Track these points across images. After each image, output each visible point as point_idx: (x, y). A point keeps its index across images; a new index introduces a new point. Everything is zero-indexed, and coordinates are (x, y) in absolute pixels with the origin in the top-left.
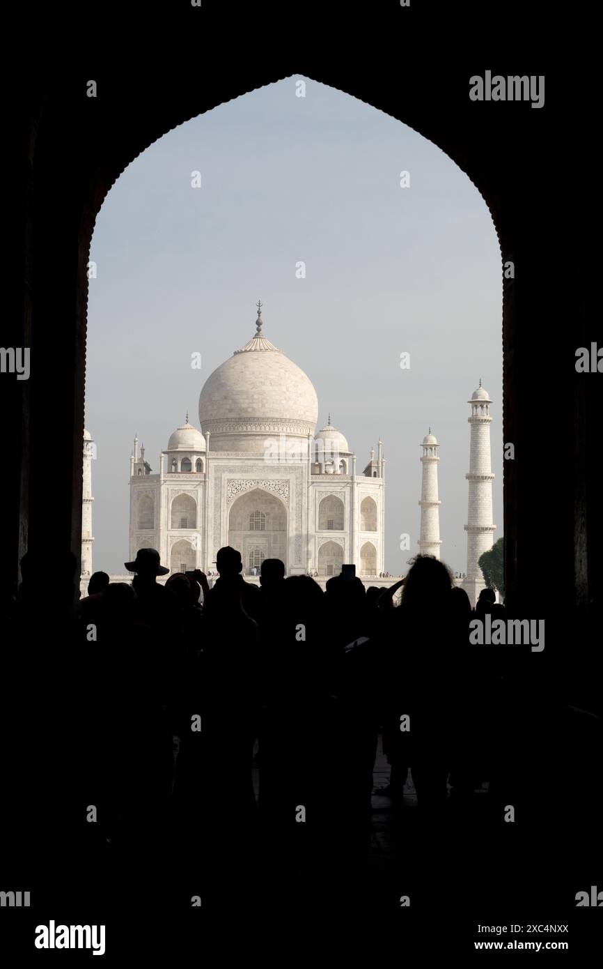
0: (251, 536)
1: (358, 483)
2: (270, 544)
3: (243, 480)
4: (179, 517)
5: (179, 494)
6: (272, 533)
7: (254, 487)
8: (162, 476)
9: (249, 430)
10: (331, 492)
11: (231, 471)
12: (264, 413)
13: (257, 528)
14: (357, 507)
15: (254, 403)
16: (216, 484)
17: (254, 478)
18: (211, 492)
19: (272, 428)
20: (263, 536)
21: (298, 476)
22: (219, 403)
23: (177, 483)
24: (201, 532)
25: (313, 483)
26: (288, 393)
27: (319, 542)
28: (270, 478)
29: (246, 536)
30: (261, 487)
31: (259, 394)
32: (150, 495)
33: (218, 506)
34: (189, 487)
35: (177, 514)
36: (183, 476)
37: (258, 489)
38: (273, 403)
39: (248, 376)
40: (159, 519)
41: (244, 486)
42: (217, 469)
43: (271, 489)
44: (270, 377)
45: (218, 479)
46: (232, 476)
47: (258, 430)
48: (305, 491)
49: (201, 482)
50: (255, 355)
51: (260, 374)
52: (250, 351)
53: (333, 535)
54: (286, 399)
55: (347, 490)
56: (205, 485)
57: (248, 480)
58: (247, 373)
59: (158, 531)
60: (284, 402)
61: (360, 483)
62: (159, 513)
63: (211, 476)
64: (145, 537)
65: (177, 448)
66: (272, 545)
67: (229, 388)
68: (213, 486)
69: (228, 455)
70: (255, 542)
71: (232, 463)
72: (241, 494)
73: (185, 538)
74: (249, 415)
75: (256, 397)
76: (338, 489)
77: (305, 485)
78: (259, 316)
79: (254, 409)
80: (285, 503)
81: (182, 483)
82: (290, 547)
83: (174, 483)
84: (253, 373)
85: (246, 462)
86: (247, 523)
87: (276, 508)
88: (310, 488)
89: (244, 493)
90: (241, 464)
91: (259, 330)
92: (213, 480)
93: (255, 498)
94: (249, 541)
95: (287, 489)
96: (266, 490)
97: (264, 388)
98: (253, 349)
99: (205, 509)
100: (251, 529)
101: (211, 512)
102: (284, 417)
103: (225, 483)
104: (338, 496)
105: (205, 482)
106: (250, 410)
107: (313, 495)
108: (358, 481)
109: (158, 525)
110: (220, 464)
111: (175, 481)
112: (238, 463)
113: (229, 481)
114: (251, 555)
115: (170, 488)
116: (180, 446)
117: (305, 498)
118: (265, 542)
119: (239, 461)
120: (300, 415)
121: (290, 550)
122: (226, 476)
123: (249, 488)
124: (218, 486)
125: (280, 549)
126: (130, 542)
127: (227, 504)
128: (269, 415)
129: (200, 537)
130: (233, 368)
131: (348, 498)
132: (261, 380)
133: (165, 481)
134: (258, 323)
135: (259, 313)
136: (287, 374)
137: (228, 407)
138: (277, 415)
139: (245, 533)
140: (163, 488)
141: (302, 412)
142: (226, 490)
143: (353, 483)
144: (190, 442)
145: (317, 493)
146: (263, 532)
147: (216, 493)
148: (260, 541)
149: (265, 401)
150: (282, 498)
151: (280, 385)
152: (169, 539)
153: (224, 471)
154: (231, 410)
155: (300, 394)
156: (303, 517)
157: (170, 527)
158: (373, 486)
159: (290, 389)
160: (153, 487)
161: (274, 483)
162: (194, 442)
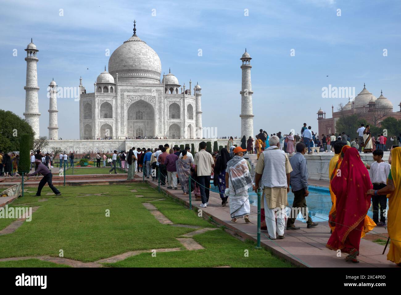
0: (137, 122)
1: (186, 98)
2: (145, 126)
3: (134, 96)
4: (104, 112)
5: (104, 102)
6: (146, 121)
7: (139, 99)
8: (96, 93)
9: (133, 75)
10: (174, 101)
11: (128, 92)
12: (140, 67)
13: (139, 119)
14: (186, 108)
15: (135, 63)
16: (121, 97)
17: (139, 95)
18: (119, 102)
19: (144, 74)
20: (142, 122)
21: (160, 94)
22: (119, 63)
23: (103, 97)
24: (115, 120)
25: (166, 97)
26: (150, 59)
27: (169, 124)
28: (146, 95)
29: (134, 122)
30: (143, 99)
31: (138, 59)
32: (90, 103)
33: (122, 108)
34: (108, 99)
35: (103, 112)
36: (106, 94)
37: (141, 100)
38: (144, 63)
39: (132, 51)
40: (94, 114)
41: (135, 98)
42: (122, 91)
43: (147, 100)
44: (143, 51)
45: (122, 95)
46: (129, 94)
47: (138, 75)
48: (162, 101)
49: (114, 96)
50: (135, 43)
51: (138, 50)
52: (132, 41)
53: (176, 121)
54: (149, 62)
55: (182, 101)
56: (116, 98)
57: (136, 96)
58: (132, 49)
59: (94, 120)
60: (149, 63)
61: (187, 98)
62: (94, 111)
63: (119, 94)
64: (88, 123)
65: (101, 82)
66: (146, 126)
67: (123, 56)
68: (120, 98)
69: (127, 84)
70: (139, 125)
71: (129, 88)
72: (133, 102)
73: (107, 123)
74: (133, 68)
75: (136, 60)
76: (178, 100)
77: (163, 98)
78: (135, 27)
79: (135, 65)
80: (154, 106)
81: (105, 97)
82: (156, 127)
83: (101, 97)
84: (135, 50)
85: (136, 87)
86: (134, 116)
87: (148, 109)
88: (165, 100)
89: (134, 102)
90: (133, 88)
91: (135, 33)
92: (120, 96)
93: (138, 104)
94: (135, 124)
95: (154, 100)
96: (145, 100)
97: (140, 56)
98: (133, 40)
99: (116, 109)
100: (137, 119)
101: (119, 111)
102: (149, 69)
103: (125, 97)
104: (178, 103)
105: (116, 96)
106: (134, 66)
107: (166, 103)
108: (186, 97)
109: (94, 117)
110: (123, 88)
111: (103, 96)
112: (132, 88)
113: (128, 96)
114: (137, 131)
115: (100, 99)
116: (103, 81)
117: (162, 104)
118: (143, 125)
119: (132, 87)
120: (155, 69)
121: (156, 128)
122: (126, 94)
123: (137, 99)
124: (122, 98)
125: (150, 128)
126: (80, 125)
127: (127, 106)
128: (142, 68)
129: (114, 122)
130: (125, 47)
131: (182, 104)
132: (138, 53)
133: (97, 96)
134: (135, 30)
135: (135, 25)
136: (149, 51)
137: (123, 64)
138: (146, 69)
139: (134, 121)
140: (96, 99)
141: (156, 68)
142: (127, 100)
143: (184, 97)
144: (107, 79)
145: (168, 102)
146: (142, 121)
147: (121, 102)
148: (141, 125)
149: (141, 62)
150: (152, 104)
151: (147, 55)
152: (100, 124)
153: (125, 92)
154: (125, 66)
155: (155, 60)
156: (162, 113)
157: (100, 118)
158: (192, 99)
159: (151, 57)
160: (91, 99)
161: (149, 97)
162: (109, 79)
